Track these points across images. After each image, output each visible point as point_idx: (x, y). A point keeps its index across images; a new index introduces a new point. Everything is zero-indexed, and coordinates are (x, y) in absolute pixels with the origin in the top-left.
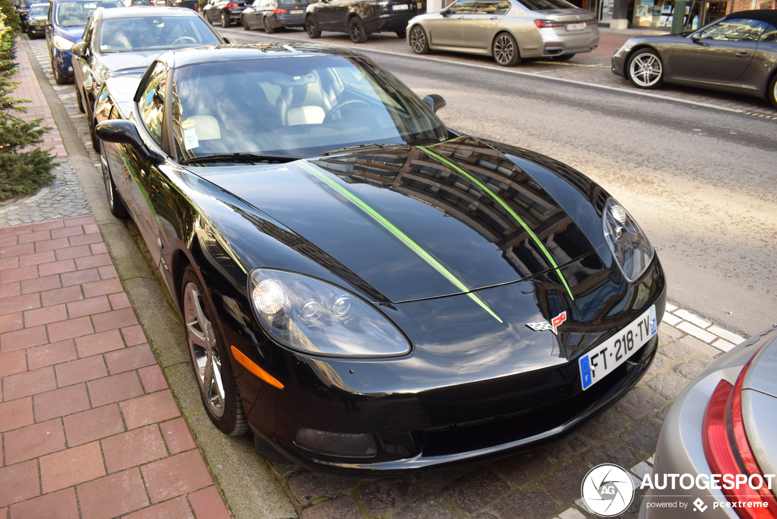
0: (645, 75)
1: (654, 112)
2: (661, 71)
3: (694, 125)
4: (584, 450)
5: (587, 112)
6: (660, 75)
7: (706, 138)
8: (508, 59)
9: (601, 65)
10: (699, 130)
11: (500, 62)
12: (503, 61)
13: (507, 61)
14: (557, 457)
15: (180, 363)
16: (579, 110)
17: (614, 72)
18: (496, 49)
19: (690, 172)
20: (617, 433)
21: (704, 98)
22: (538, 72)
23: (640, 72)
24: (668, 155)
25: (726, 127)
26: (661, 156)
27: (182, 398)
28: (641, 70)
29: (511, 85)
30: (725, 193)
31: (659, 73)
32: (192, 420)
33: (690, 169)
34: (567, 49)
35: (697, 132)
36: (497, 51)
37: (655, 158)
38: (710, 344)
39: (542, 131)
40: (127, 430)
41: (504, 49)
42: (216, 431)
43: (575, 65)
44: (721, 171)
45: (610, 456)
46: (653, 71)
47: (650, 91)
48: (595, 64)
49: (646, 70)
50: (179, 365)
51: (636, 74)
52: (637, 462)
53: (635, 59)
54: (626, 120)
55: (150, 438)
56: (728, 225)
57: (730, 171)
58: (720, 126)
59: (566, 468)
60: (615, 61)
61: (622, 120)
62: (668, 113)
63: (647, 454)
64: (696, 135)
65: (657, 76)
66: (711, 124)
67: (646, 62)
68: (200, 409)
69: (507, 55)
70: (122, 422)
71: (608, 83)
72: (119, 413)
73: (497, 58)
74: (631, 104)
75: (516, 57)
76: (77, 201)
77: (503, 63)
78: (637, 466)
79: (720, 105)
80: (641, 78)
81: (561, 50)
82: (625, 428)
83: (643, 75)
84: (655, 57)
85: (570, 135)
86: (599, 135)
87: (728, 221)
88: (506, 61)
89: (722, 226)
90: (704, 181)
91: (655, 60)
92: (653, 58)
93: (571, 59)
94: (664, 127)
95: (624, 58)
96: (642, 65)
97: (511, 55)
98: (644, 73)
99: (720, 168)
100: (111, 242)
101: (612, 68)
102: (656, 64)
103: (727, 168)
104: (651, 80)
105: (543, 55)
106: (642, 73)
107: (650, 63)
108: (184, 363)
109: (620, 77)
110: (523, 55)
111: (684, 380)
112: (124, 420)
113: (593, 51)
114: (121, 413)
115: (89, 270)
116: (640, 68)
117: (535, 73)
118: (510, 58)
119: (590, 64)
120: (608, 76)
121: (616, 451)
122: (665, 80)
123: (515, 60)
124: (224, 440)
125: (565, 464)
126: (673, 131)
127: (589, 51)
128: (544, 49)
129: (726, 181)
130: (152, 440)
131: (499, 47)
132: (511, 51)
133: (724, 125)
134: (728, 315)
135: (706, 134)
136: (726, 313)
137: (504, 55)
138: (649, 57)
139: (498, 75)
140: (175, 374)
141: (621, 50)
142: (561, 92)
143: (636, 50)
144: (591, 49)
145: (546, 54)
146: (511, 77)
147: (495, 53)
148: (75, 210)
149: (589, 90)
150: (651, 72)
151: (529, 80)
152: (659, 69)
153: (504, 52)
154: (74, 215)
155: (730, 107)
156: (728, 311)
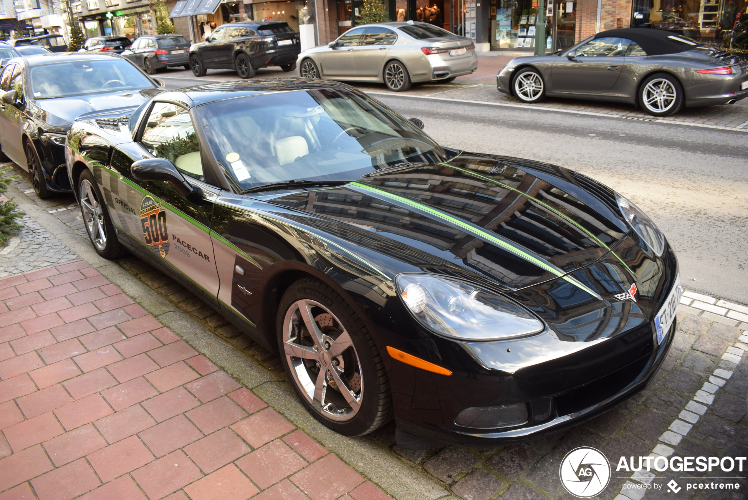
0: (528, 91)
1: (549, 123)
2: (542, 87)
3: (587, 131)
4: (643, 399)
5: (493, 127)
6: (542, 90)
7: (603, 141)
8: (400, 85)
9: (481, 85)
10: (594, 135)
11: (393, 87)
12: (395, 87)
13: (399, 87)
14: (626, 408)
15: (264, 383)
16: (484, 125)
17: (499, 90)
18: (387, 76)
19: (606, 171)
20: (660, 382)
21: (583, 108)
22: (430, 95)
23: (524, 89)
24: (581, 158)
25: (614, 131)
26: (576, 159)
27: (287, 413)
28: (525, 87)
29: (413, 108)
30: (642, 185)
31: (540, 88)
32: (309, 429)
33: (605, 168)
34: (452, 72)
35: (593, 137)
36: (388, 78)
37: (572, 161)
38: (690, 306)
39: (465, 147)
40: (254, 449)
41: (395, 76)
42: (338, 436)
43: (459, 86)
44: (631, 167)
45: (664, 401)
46: (536, 87)
47: (534, 104)
48: (476, 84)
49: (529, 86)
50: (264, 385)
51: (520, 91)
52: (687, 402)
53: (519, 78)
54: (530, 132)
55: (280, 451)
56: (657, 210)
57: (637, 166)
58: (609, 130)
59: (637, 416)
60: (500, 81)
61: (526, 131)
62: (561, 122)
63: (691, 395)
64: (594, 139)
65: (539, 91)
66: (601, 129)
67: (529, 80)
68: (310, 420)
69: (398, 81)
70: (243, 443)
71: (496, 100)
72: (235, 435)
73: (389, 84)
74: (526, 117)
75: (407, 82)
76: (57, 247)
77: (395, 89)
78: (688, 405)
79: (598, 112)
80: (525, 94)
81: (448, 74)
82: (663, 378)
83: (527, 91)
84: (536, 75)
85: (490, 148)
86: (514, 145)
87: (656, 208)
88: (397, 87)
89: (653, 212)
90: (621, 177)
91: (537, 77)
92: (534, 76)
93: (453, 82)
94: (564, 135)
95: (508, 77)
96: (525, 82)
97: (402, 81)
98: (528, 89)
99: (629, 165)
100: (118, 282)
101: (498, 87)
102: (537, 80)
103: (634, 165)
104: (534, 95)
105: (432, 79)
106: (526, 90)
107: (532, 80)
108: (267, 382)
109: (505, 94)
110: (414, 80)
111: (686, 336)
112: (245, 441)
113: (474, 73)
114: (238, 435)
115: (114, 311)
116: (524, 85)
117: (426, 95)
118: (402, 83)
119: (471, 84)
120: (492, 94)
121: (668, 397)
122: (548, 94)
123: (407, 85)
124: (350, 442)
125: (635, 413)
126: (573, 137)
127: (471, 73)
128: (433, 74)
129: (638, 175)
130: (284, 453)
131: (390, 74)
132: (402, 77)
133: (611, 129)
134: (693, 281)
135: (601, 138)
136: (691, 280)
137: (396, 81)
138: (531, 75)
139: (396, 100)
140: (266, 393)
141: (504, 70)
142: (461, 110)
143: (518, 69)
144: (473, 71)
145: (435, 78)
146: (409, 101)
147: (387, 80)
148: (60, 256)
149: (484, 108)
150: (534, 88)
151: (426, 102)
152: (541, 85)
153: (395, 78)
154: (62, 261)
155: (607, 114)
156: (691, 278)
